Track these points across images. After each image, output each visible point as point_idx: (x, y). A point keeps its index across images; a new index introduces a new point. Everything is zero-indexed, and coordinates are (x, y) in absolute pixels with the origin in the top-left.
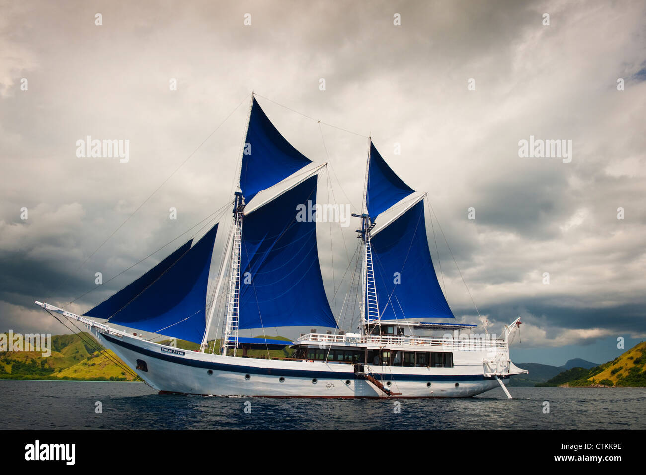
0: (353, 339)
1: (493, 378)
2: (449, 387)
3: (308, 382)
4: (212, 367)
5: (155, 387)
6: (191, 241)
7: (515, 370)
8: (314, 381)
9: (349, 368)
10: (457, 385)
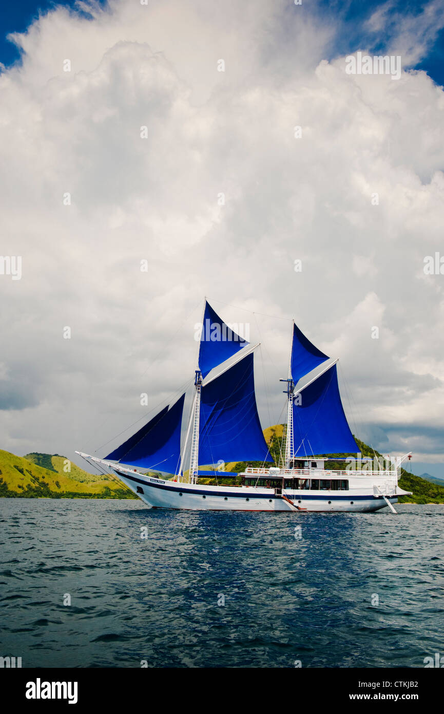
0: (274, 472)
1: (381, 498)
2: (346, 505)
3: (243, 500)
4: (181, 491)
5: (149, 504)
6: (168, 407)
7: (401, 492)
8: (248, 500)
9: (271, 491)
10: (352, 503)
